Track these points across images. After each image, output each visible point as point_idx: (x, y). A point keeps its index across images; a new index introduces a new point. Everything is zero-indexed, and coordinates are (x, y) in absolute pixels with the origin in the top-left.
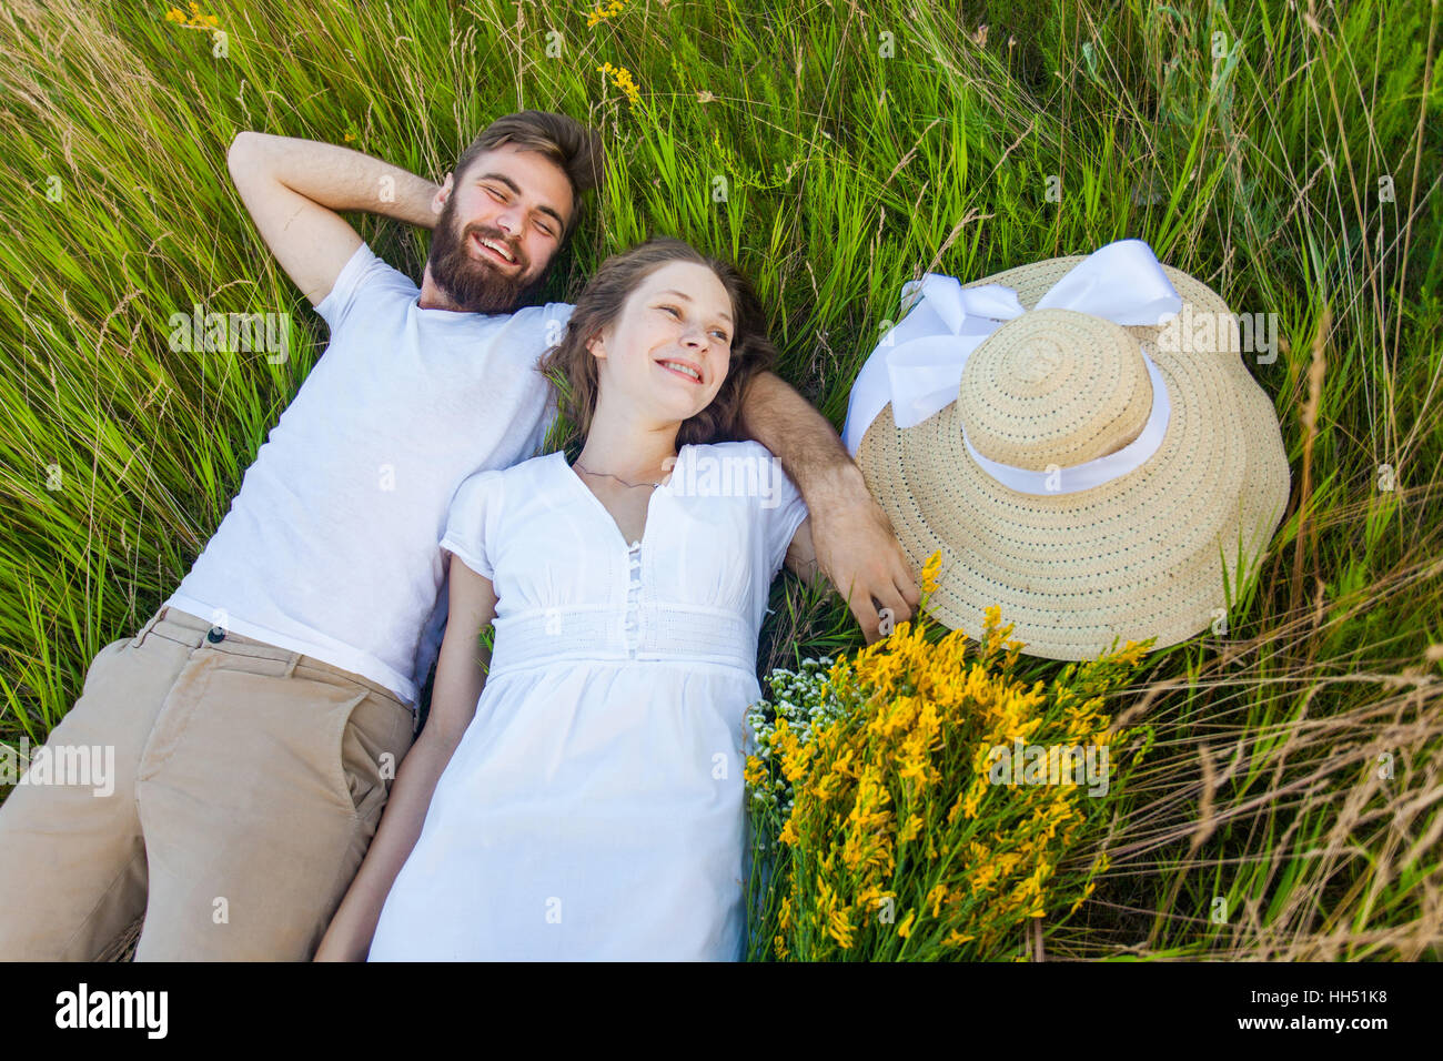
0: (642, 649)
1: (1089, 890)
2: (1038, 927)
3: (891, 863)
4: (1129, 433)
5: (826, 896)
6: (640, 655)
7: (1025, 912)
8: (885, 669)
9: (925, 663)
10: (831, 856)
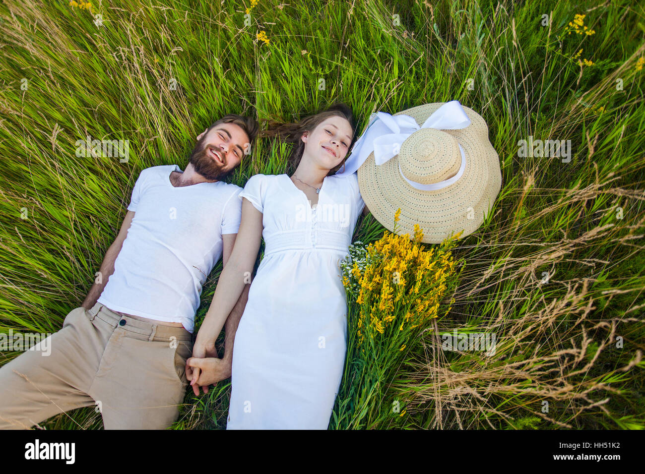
0: (317, 244)
1: (450, 309)
2: (435, 320)
3: (393, 308)
4: (454, 173)
5: (376, 320)
6: (316, 246)
7: (432, 317)
8: (386, 249)
9: (398, 246)
10: (375, 307)
